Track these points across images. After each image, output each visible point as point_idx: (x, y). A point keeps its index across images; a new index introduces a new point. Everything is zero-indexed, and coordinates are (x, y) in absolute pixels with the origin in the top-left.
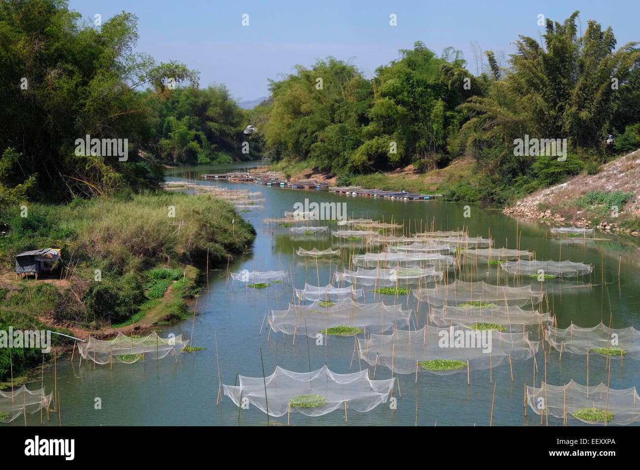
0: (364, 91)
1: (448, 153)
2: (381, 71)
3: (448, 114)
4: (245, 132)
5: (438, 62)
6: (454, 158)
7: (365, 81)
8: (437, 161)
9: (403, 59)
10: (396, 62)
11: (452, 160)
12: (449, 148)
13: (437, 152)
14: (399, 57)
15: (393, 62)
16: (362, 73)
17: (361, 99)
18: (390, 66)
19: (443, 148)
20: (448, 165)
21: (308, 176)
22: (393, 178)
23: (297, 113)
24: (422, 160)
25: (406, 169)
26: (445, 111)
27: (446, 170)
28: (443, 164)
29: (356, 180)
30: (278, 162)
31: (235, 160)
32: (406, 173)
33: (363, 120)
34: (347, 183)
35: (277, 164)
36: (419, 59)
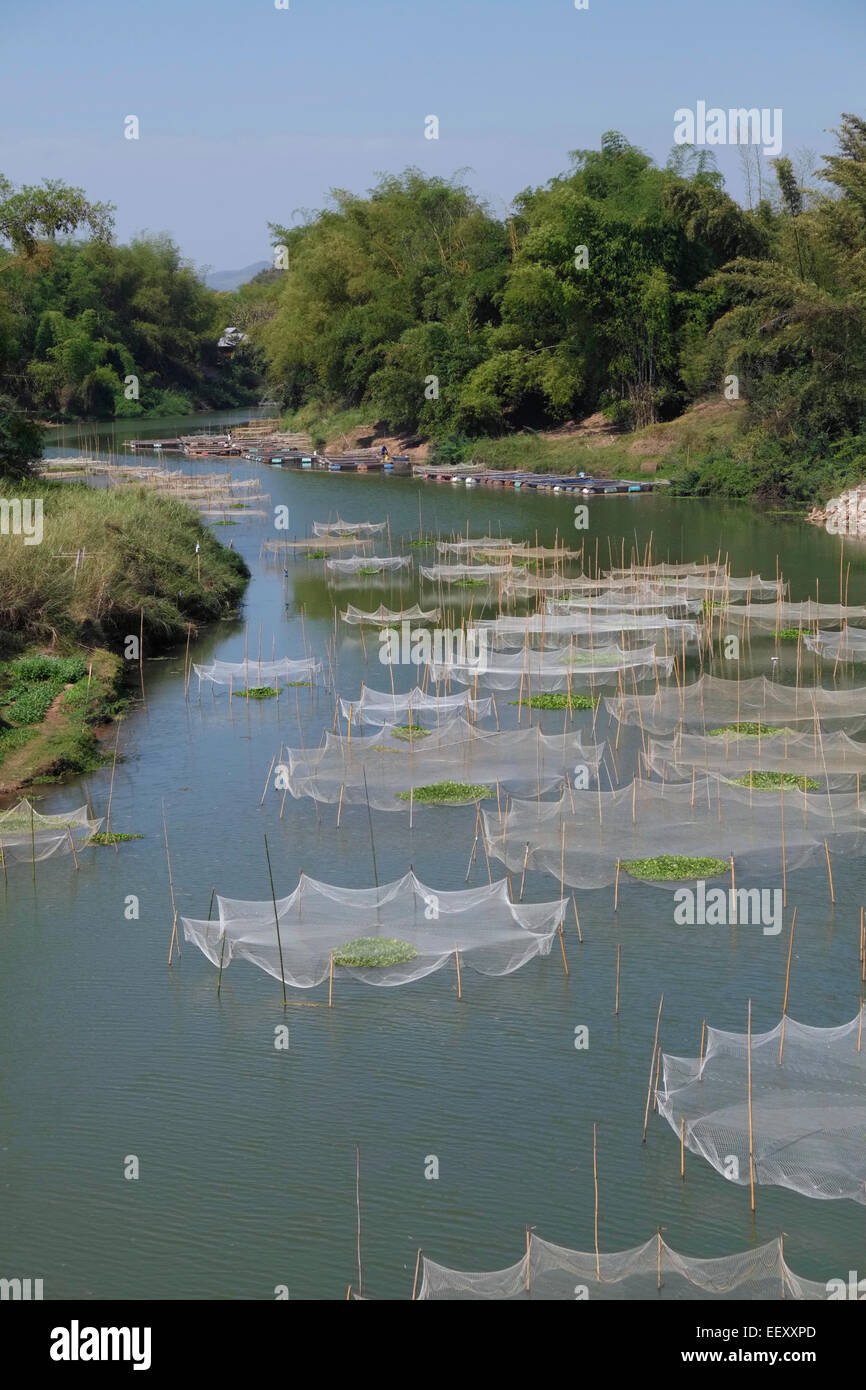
0: (488, 249)
1: (681, 386)
2: (527, 200)
3: (681, 296)
4: (222, 343)
5: (659, 178)
6: (697, 396)
7: (492, 225)
8: (656, 405)
9: (579, 173)
10: (562, 179)
11: (691, 402)
12: (684, 375)
13: (656, 384)
14: (569, 168)
15: (556, 180)
16: (486, 204)
17: (482, 265)
18: (548, 188)
19: (671, 376)
20: (682, 414)
21: (365, 443)
22: (557, 443)
23: (338, 297)
24: (624, 403)
25: (586, 423)
26: (672, 290)
27: (677, 425)
28: (669, 411)
29: (473, 450)
30: (296, 410)
31: (198, 407)
32: (586, 431)
33: (487, 311)
34: (454, 456)
35: (294, 415)
36: (616, 172)
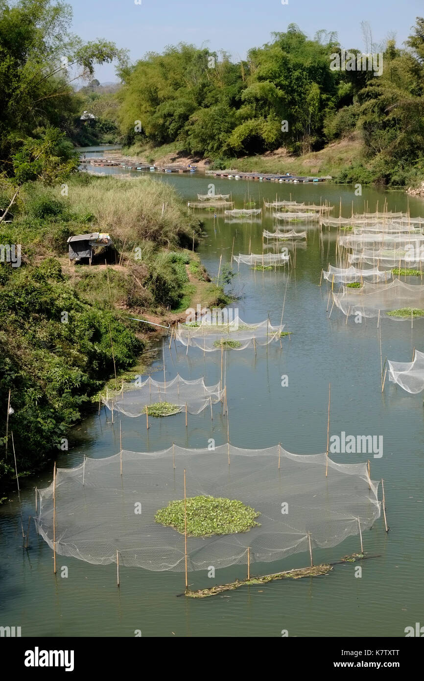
0: (233, 76)
1: (324, 135)
2: (254, 53)
3: (324, 96)
4: (82, 118)
5: (311, 44)
6: (331, 140)
7: (234, 65)
8: (312, 145)
9: (276, 42)
10: (269, 44)
11: (328, 143)
12: (325, 131)
13: (312, 135)
14: (271, 40)
15: (266, 45)
16: (230, 56)
17: (229, 83)
18: (263, 48)
19: (319, 131)
20: (324, 148)
21: (173, 160)
22: (267, 160)
23: (155, 101)
24: (298, 143)
25: (276, 152)
26: (321, 93)
27: (323, 153)
28: (317, 147)
29: (230, 164)
30: (129, 147)
31: (75, 146)
32: (280, 155)
33: (236, 103)
34: (222, 166)
35: (129, 149)
36: (294, 42)
